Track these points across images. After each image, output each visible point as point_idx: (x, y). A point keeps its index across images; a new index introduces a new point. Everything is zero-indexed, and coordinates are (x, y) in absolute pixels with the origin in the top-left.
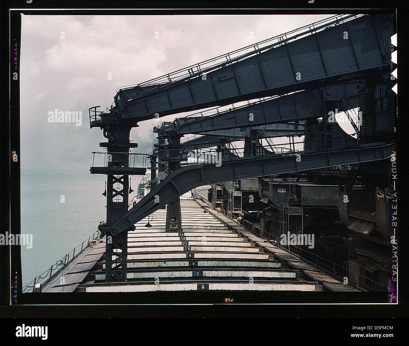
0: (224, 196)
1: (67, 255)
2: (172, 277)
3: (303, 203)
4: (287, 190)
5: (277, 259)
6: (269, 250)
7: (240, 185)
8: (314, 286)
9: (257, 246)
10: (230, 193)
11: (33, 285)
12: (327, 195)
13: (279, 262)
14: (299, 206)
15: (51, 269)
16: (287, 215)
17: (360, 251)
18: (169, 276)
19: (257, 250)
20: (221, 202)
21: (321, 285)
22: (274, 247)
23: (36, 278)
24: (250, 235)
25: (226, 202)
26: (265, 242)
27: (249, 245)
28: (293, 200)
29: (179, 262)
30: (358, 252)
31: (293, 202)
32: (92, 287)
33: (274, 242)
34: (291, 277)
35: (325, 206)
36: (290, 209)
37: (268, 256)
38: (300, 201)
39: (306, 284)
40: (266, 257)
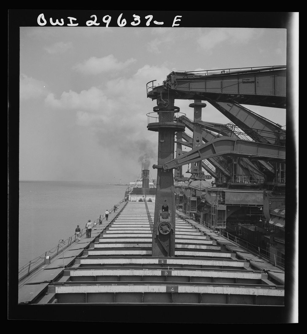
0: (184, 201)
1: (70, 238)
2: (142, 254)
3: (226, 203)
4: (217, 194)
5: (218, 244)
6: (213, 238)
7: (195, 193)
8: (243, 263)
9: (205, 235)
10: (188, 198)
11: (44, 257)
12: (241, 197)
13: (220, 246)
14: (224, 204)
15: (58, 247)
16: (216, 210)
17: (278, 239)
18: (139, 253)
19: (205, 238)
20: (182, 205)
21: (248, 263)
22: (218, 236)
23: (46, 252)
24: (201, 227)
25: (185, 204)
26: (211, 232)
27: (199, 234)
28: (220, 200)
29: (148, 244)
30: (277, 241)
31: (220, 202)
32: (84, 260)
33: (218, 232)
34: (227, 257)
35: (240, 205)
36: (218, 206)
37: (212, 242)
38: (224, 201)
39: (238, 261)
40: (211, 242)
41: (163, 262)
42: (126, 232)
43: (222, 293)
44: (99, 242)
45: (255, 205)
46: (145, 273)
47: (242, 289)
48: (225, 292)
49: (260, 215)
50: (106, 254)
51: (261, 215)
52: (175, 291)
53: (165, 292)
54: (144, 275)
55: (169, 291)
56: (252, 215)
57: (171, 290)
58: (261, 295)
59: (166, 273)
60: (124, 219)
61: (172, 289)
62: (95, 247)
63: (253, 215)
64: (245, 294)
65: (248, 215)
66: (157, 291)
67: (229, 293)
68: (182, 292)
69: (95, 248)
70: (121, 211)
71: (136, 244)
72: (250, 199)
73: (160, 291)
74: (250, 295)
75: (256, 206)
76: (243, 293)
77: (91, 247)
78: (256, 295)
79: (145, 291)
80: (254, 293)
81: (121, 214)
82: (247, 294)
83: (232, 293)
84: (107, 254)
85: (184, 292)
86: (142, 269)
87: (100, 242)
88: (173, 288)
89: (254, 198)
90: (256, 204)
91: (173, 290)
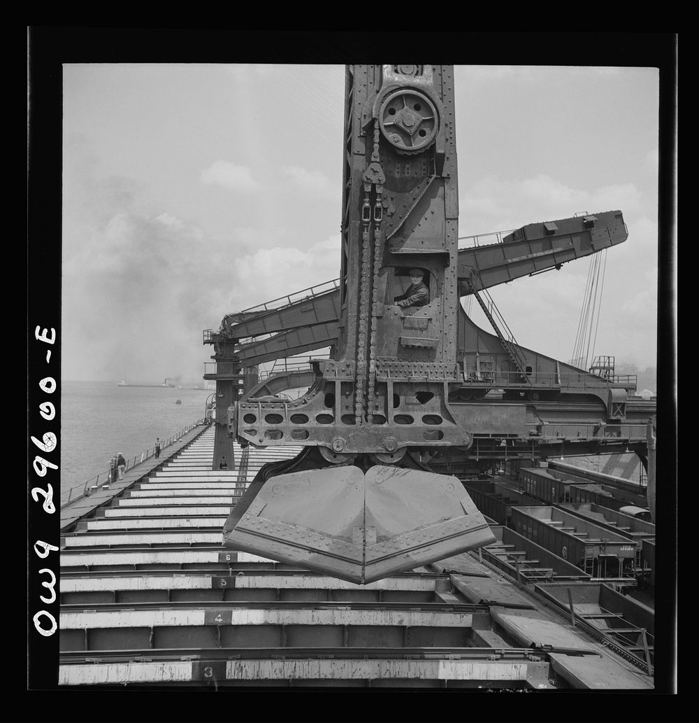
41: (228, 559)
42: (177, 493)
43: (331, 623)
44: (103, 518)
45: (488, 435)
46: (175, 584)
47: (375, 613)
48: (338, 622)
49: (500, 457)
50: (107, 544)
51: (503, 457)
52: (225, 622)
53: (203, 623)
54: (172, 588)
55: (211, 622)
56: (481, 457)
57: (216, 620)
58: (416, 625)
59: (224, 583)
60: (184, 464)
61: (219, 618)
62: (89, 529)
63: (485, 457)
64: (381, 624)
65: (471, 457)
66: (184, 623)
67: (346, 623)
68: (240, 623)
69: (89, 531)
70: (185, 447)
71: (185, 520)
72: (477, 420)
73: (191, 623)
74: (392, 626)
75: (490, 437)
76: (378, 623)
77: (80, 529)
78: (406, 626)
79: (157, 624)
80: (402, 621)
81: (182, 454)
82: (387, 624)
83: (352, 623)
84: (110, 544)
85: (245, 623)
86: (170, 574)
87: (106, 516)
88: (220, 615)
89: (486, 418)
90: (491, 432)
91: (220, 620)
